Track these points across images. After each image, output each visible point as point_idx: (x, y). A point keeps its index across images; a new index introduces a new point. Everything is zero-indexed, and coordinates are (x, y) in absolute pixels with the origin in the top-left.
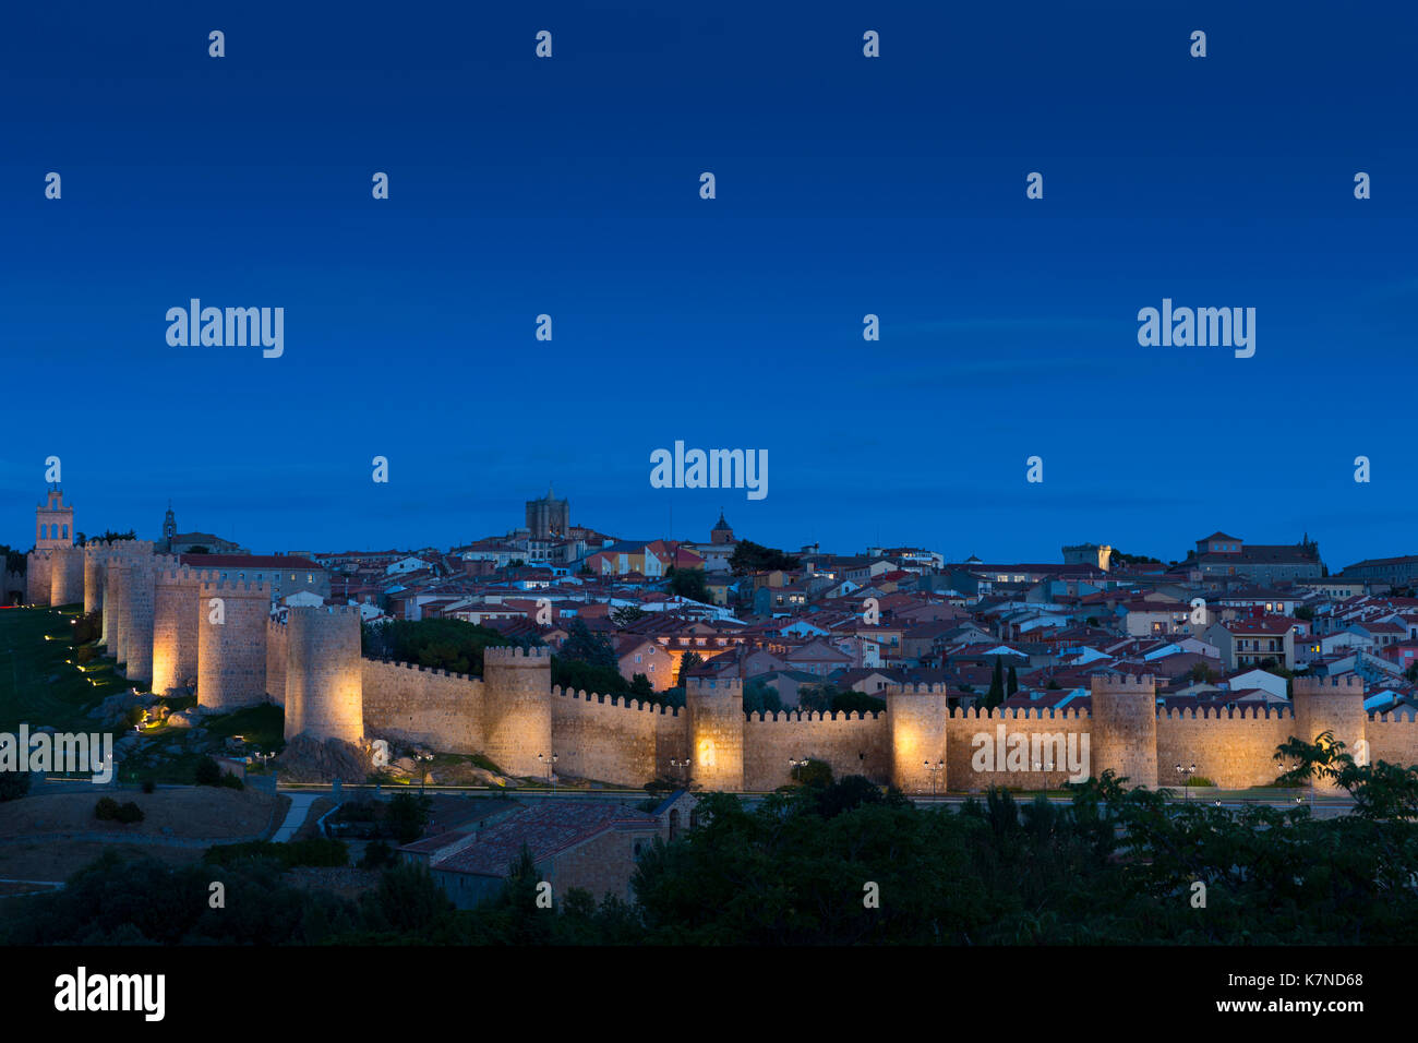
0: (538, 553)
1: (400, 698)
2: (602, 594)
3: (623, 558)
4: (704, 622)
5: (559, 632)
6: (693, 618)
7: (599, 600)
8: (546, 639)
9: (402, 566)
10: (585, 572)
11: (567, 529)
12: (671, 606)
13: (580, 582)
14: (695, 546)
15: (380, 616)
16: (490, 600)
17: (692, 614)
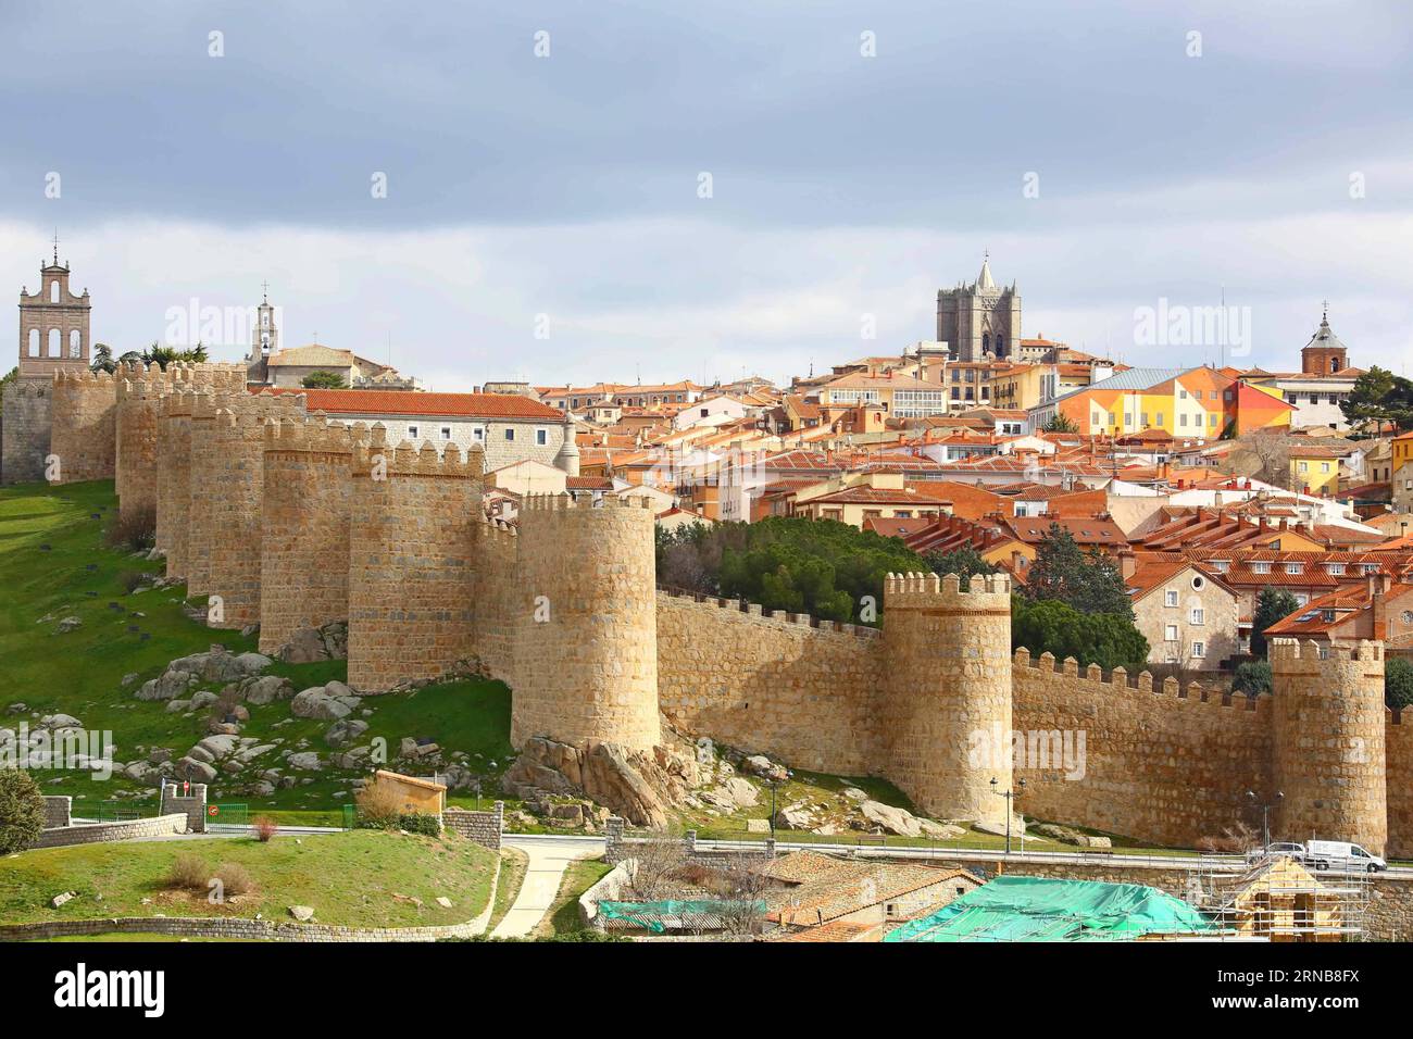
0: (963, 392)
1: (727, 666)
2: (1093, 473)
3: (1131, 405)
4: (1300, 529)
5: (1016, 546)
6: (1275, 522)
7: (1088, 482)
8: (991, 557)
9: (705, 413)
10: (1056, 428)
11: (1015, 344)
12: (1230, 497)
13: (1050, 449)
14: (1270, 379)
15: (674, 510)
16: (880, 482)
17: (1275, 514)
